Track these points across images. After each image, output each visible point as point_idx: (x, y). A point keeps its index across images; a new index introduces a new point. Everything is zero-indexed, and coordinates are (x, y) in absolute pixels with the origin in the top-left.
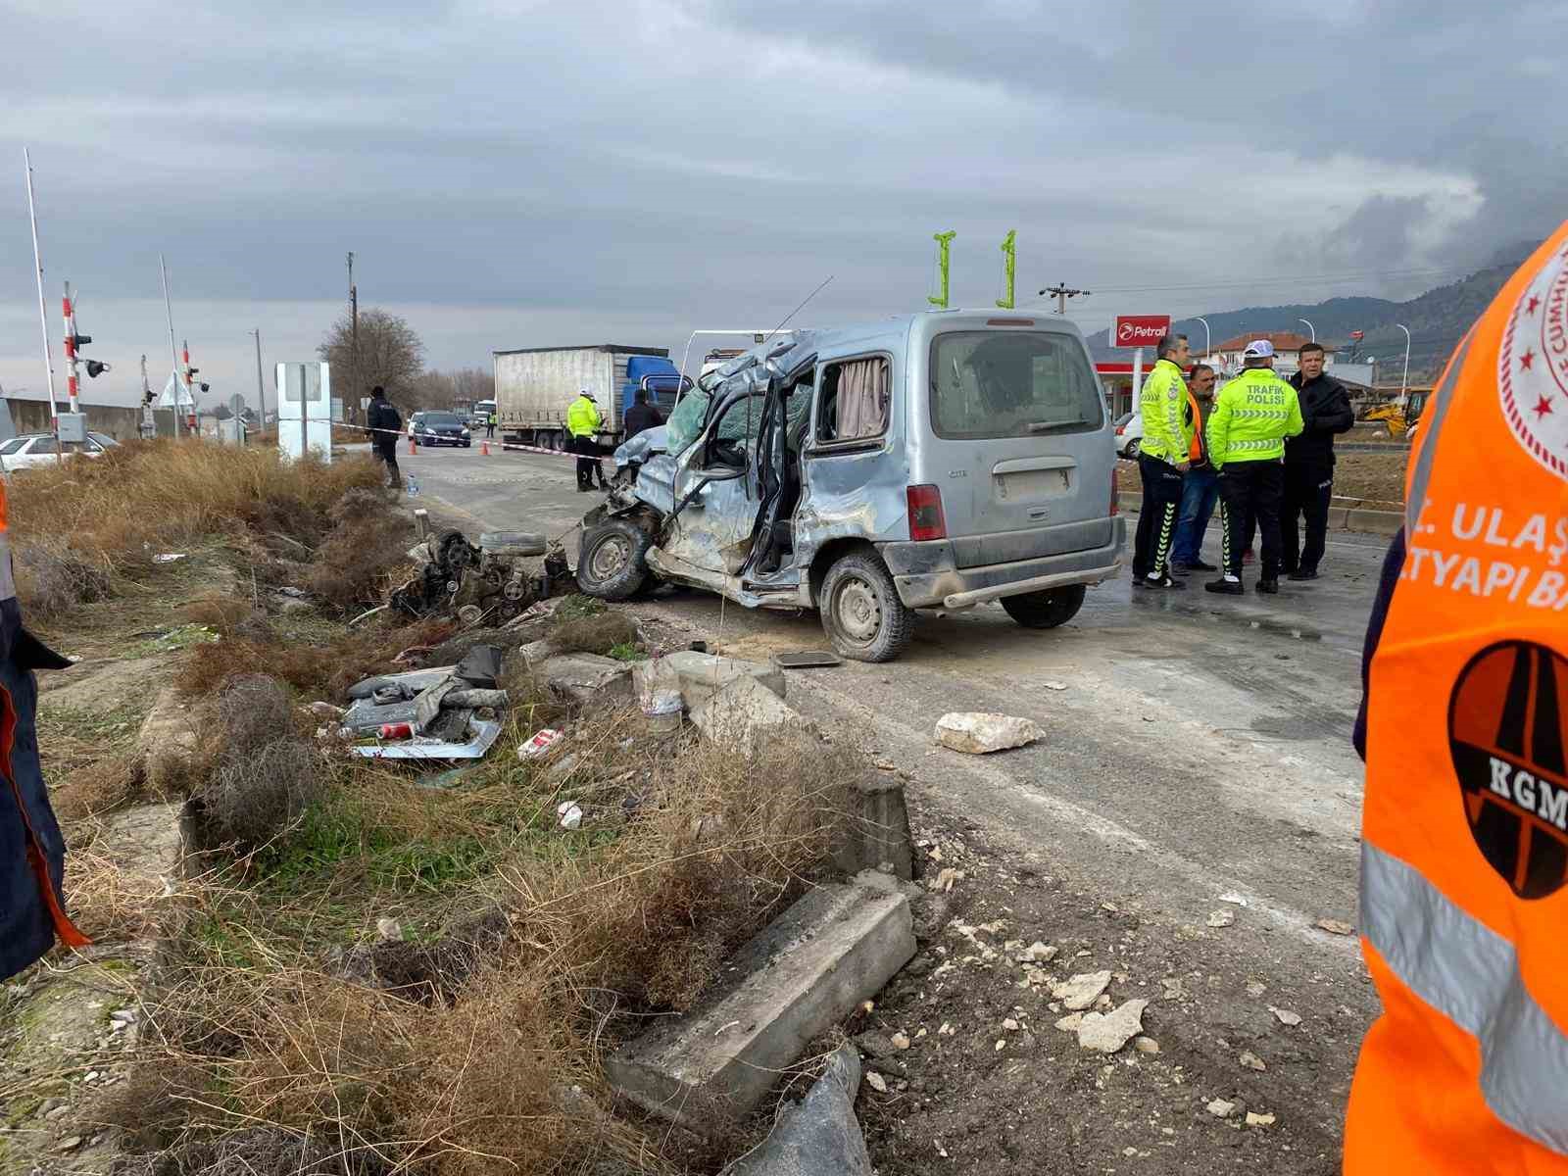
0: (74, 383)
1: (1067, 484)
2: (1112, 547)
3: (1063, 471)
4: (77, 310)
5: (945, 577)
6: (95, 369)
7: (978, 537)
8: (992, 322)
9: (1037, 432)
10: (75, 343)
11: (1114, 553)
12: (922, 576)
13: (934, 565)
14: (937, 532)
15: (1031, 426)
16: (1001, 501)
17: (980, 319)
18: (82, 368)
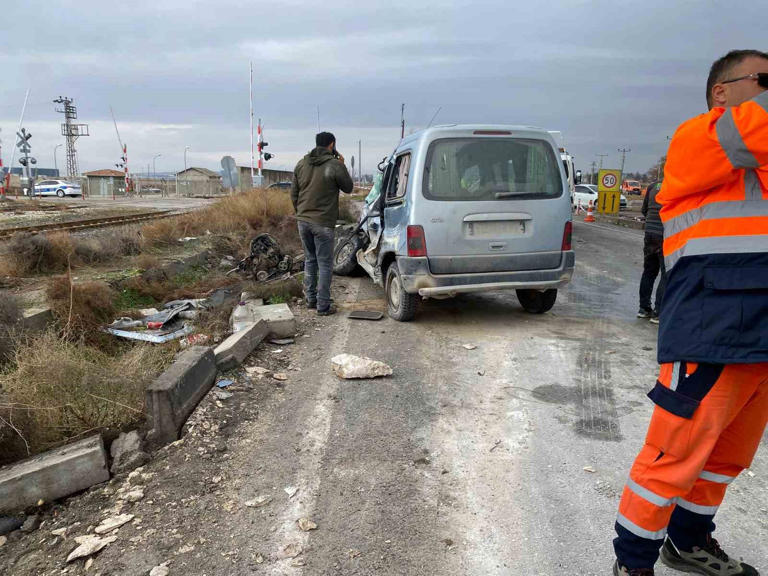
0: (260, 163)
1: (524, 230)
2: (561, 269)
3: (522, 222)
4: (263, 132)
5: (422, 277)
6: (268, 157)
7: (450, 257)
8: (476, 132)
9: (501, 198)
10: (262, 145)
11: (560, 273)
12: (410, 276)
13: (415, 271)
14: (420, 252)
15: (497, 194)
16: (468, 237)
17: (468, 131)
18: (263, 156)
